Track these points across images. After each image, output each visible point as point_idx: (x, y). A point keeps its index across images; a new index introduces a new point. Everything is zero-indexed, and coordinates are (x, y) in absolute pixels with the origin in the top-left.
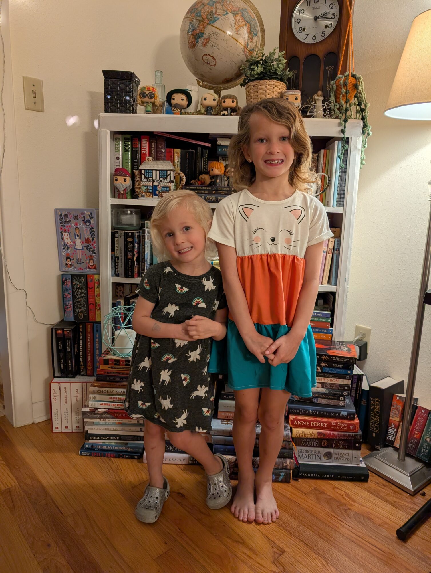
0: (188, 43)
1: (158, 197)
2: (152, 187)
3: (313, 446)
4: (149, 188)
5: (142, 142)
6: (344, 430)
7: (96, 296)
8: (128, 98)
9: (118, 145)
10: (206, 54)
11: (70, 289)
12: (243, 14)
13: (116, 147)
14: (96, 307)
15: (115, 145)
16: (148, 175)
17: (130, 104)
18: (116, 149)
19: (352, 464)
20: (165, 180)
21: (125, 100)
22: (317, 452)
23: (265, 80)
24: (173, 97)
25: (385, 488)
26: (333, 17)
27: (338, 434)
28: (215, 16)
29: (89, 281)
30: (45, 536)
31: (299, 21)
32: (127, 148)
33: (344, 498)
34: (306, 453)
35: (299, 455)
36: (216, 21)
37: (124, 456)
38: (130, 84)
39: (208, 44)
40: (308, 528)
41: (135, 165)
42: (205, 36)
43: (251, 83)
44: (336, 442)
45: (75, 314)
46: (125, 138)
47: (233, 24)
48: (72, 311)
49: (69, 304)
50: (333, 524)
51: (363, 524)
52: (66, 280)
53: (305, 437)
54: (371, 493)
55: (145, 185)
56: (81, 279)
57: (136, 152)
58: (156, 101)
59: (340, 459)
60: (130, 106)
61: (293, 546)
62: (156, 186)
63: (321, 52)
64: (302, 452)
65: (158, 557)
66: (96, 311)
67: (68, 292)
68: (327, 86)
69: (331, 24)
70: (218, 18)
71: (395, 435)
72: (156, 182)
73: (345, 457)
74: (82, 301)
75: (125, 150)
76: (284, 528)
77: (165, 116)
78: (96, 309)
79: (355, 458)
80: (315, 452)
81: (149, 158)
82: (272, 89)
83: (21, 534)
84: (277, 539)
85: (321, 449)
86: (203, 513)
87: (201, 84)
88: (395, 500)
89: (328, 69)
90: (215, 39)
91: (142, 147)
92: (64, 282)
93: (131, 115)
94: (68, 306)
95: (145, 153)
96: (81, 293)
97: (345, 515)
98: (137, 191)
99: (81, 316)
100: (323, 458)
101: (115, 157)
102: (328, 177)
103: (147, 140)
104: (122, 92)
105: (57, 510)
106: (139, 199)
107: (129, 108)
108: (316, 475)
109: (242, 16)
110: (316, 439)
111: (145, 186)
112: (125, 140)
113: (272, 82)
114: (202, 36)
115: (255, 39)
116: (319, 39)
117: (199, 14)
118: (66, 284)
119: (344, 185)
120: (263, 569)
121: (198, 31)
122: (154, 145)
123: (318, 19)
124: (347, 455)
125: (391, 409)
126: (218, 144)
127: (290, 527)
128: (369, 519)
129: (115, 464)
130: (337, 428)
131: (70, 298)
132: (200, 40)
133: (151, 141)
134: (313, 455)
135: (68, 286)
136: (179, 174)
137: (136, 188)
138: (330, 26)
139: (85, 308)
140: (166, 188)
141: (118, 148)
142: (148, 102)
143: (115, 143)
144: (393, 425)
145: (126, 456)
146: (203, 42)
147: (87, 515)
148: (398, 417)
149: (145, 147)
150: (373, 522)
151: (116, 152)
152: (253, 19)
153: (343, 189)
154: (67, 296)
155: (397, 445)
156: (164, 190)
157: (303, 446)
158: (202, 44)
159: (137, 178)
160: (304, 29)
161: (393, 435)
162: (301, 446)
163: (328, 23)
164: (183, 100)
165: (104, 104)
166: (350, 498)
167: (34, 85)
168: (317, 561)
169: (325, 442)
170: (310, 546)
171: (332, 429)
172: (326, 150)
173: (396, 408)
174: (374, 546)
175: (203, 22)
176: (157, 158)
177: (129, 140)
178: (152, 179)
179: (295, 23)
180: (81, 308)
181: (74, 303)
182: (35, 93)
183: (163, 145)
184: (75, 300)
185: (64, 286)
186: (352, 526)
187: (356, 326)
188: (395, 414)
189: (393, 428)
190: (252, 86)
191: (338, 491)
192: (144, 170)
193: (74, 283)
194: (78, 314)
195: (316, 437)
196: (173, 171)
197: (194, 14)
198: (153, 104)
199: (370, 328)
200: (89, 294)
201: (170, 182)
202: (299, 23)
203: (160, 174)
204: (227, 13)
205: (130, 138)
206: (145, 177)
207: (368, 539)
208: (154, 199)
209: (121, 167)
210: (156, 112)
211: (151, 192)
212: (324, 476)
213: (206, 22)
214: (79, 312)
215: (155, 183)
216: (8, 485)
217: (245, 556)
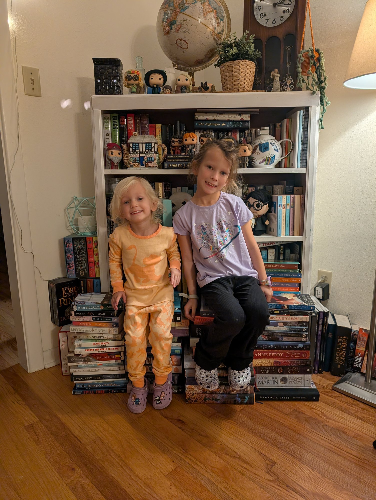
0: (163, 31)
1: (144, 166)
2: (139, 158)
3: (271, 373)
4: (136, 159)
5: (128, 120)
6: (297, 358)
7: (95, 255)
8: (115, 81)
9: (107, 123)
10: (179, 39)
11: (72, 251)
12: (210, 2)
13: (105, 125)
14: (95, 265)
15: (105, 123)
16: (136, 148)
17: (117, 86)
18: (106, 126)
19: (304, 387)
20: (150, 151)
21: (113, 83)
22: (274, 378)
23: (239, 61)
24: (150, 77)
25: (353, 406)
26: (290, 3)
27: (292, 362)
28: (185, 5)
29: (88, 243)
30: (69, 462)
31: (260, 8)
32: (115, 125)
33: (321, 417)
34: (265, 380)
35: (259, 381)
36: (187, 9)
37: (112, 391)
38: (117, 69)
39: (180, 30)
40: (293, 442)
41: (123, 140)
42: (178, 23)
43: (226, 63)
44: (290, 368)
45: (77, 272)
46: (113, 117)
47: (201, 11)
48: (74, 269)
49: (71, 263)
50: (314, 438)
51: (339, 437)
52: (68, 243)
53: (263, 366)
54: (342, 411)
55: (133, 156)
56: (81, 241)
57: (123, 128)
58: (140, 82)
59: (294, 383)
60: (117, 89)
61: (283, 458)
62: (143, 157)
63: (280, 34)
64: (262, 379)
65: (169, 473)
66: (96, 268)
67: (70, 253)
68: (287, 63)
69: (288, 9)
70: (188, 7)
71: (361, 362)
72: (143, 153)
73: (298, 380)
74: (83, 260)
75: (113, 127)
76: (272, 444)
77: (147, 95)
78: (96, 267)
79: (307, 381)
80: (273, 378)
81: (135, 133)
82: (244, 68)
83: (48, 461)
84: (268, 453)
85: (277, 375)
86: (201, 435)
87: (176, 67)
88: (364, 415)
89: (288, 49)
90: (186, 24)
91: (128, 124)
92: (66, 244)
93: (119, 96)
94: (71, 265)
95: (132, 129)
96: (82, 253)
97: (323, 431)
98: (125, 162)
99: (82, 273)
100: (279, 382)
101: (105, 134)
102: (291, 143)
103: (132, 117)
104: (110, 76)
105: (76, 440)
106: (128, 169)
107: (116, 90)
108: (274, 397)
109: (209, 4)
110: (273, 367)
111: (133, 158)
112: (113, 118)
113: (244, 62)
114: (175, 23)
115: (222, 24)
116: (279, 22)
117: (172, 5)
118: (68, 246)
119: (305, 149)
120: (260, 478)
121: (172, 19)
122: (139, 122)
123: (277, 6)
124: (300, 379)
125: (358, 341)
126: (196, 118)
127: (277, 443)
128: (344, 432)
129: (120, 398)
130: (291, 356)
131: (72, 258)
132: (173, 27)
133: (136, 118)
134: (271, 380)
135: (70, 248)
136: (161, 145)
137: (125, 160)
138: (288, 11)
139: (85, 266)
140: (152, 158)
141: (107, 125)
142: (133, 84)
143: (105, 121)
144: (359, 354)
145: (114, 391)
146: (176, 28)
147: (102, 442)
148: (364, 348)
149: (131, 124)
150: (348, 435)
151: (105, 129)
152: (219, 7)
153: (305, 152)
154: (69, 257)
155: (364, 371)
156: (149, 160)
157: (262, 373)
158: (175, 30)
159: (126, 151)
160: (265, 15)
161: (359, 362)
162: (260, 374)
163: (286, 8)
164: (160, 79)
165: (95, 87)
166: (325, 416)
167: (32, 74)
168: (305, 469)
169: (281, 369)
170: (297, 457)
171: (288, 357)
172: (288, 119)
173: (362, 339)
174: (351, 454)
175: (176, 11)
176: (142, 133)
177: (117, 118)
178: (139, 151)
179: (256, 10)
180: (82, 266)
181: (75, 263)
182: (33, 80)
183: (147, 121)
184: (77, 259)
185: (66, 248)
186: (330, 439)
187: (319, 271)
188: (361, 345)
189: (360, 356)
190: (227, 66)
191: (315, 410)
192: (131, 144)
193: (75, 245)
194: (79, 272)
195: (272, 365)
196: (156, 143)
197: (167, 5)
198: (138, 85)
199: (331, 272)
200: (88, 254)
201: (154, 153)
202: (260, 9)
203: (146, 147)
204: (196, 2)
205: (118, 117)
206: (133, 150)
207: (345, 449)
208: (141, 169)
209: (111, 142)
210: (139, 92)
211: (138, 163)
212: (281, 397)
213: (178, 10)
214: (80, 270)
215: (141, 155)
216: (31, 421)
217: (242, 469)
